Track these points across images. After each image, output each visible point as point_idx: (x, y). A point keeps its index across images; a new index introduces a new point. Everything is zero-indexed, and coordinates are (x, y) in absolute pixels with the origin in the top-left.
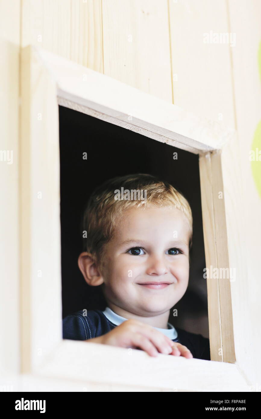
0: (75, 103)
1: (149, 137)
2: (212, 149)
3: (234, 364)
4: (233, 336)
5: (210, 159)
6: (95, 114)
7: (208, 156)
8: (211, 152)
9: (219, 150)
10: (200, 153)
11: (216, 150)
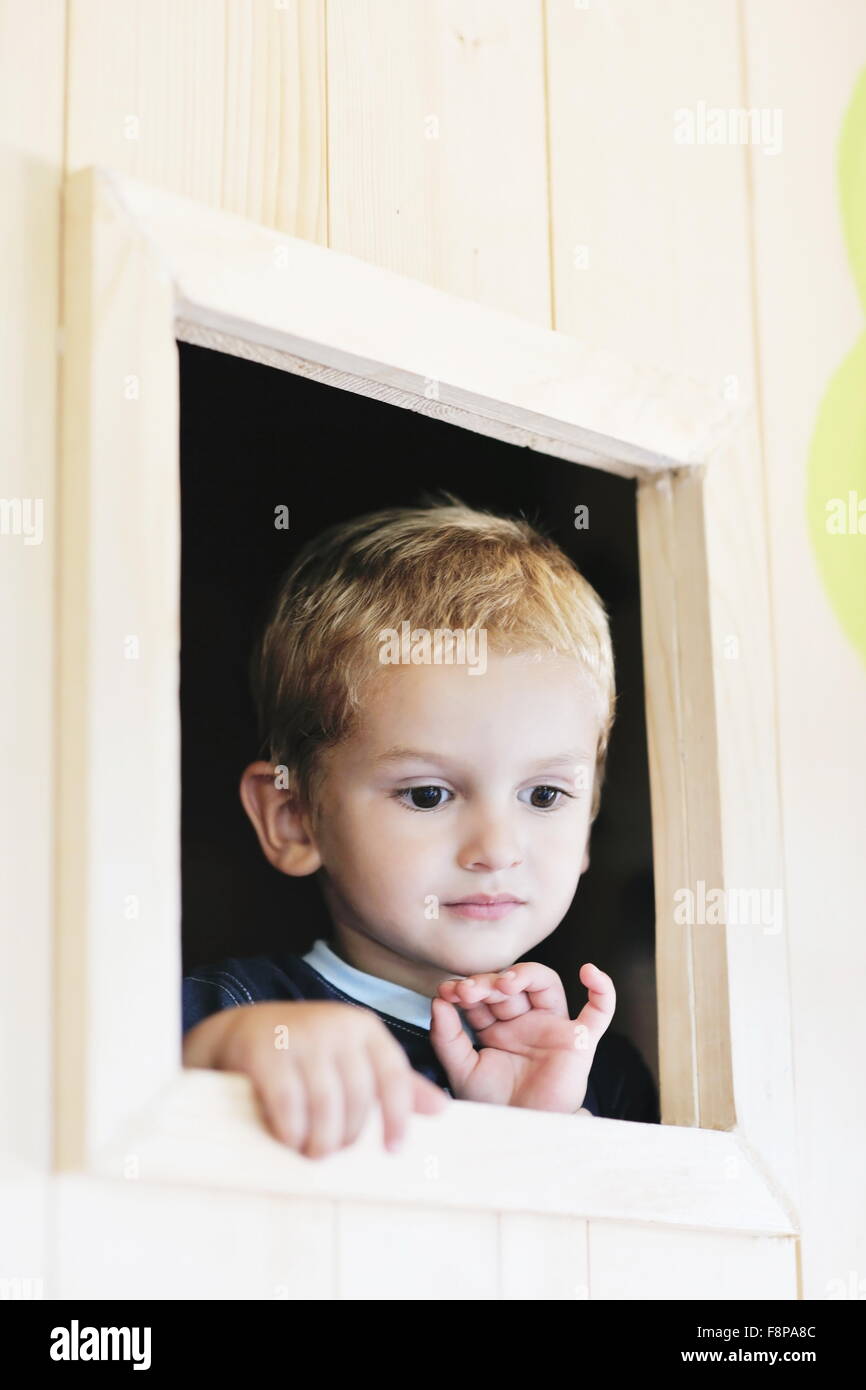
0: (234, 337)
1: (475, 431)
2: (674, 466)
3: (729, 1131)
4: (729, 1047)
5: (670, 496)
6: (301, 367)
7: (664, 484)
8: (675, 473)
9: (698, 467)
10: (641, 476)
11: (687, 467)
